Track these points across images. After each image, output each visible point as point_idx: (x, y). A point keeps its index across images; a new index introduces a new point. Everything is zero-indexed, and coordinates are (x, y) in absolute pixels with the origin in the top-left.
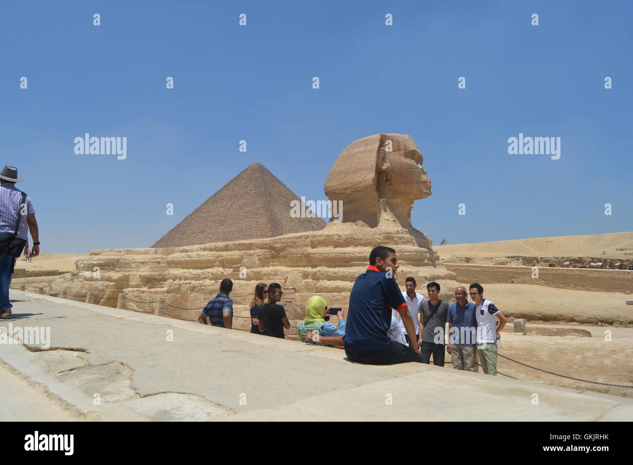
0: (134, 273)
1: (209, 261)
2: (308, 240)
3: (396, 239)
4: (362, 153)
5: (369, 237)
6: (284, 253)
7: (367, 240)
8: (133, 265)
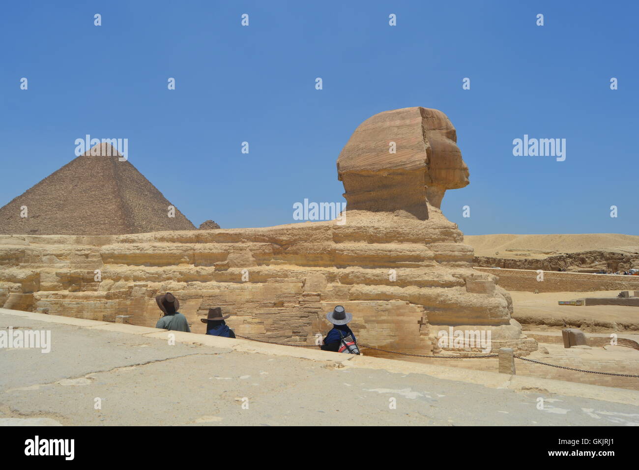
0: (47, 270)
1: (173, 256)
2: (330, 232)
3: (455, 235)
4: (398, 127)
5: (420, 232)
6: (294, 248)
7: (417, 235)
8: (44, 258)
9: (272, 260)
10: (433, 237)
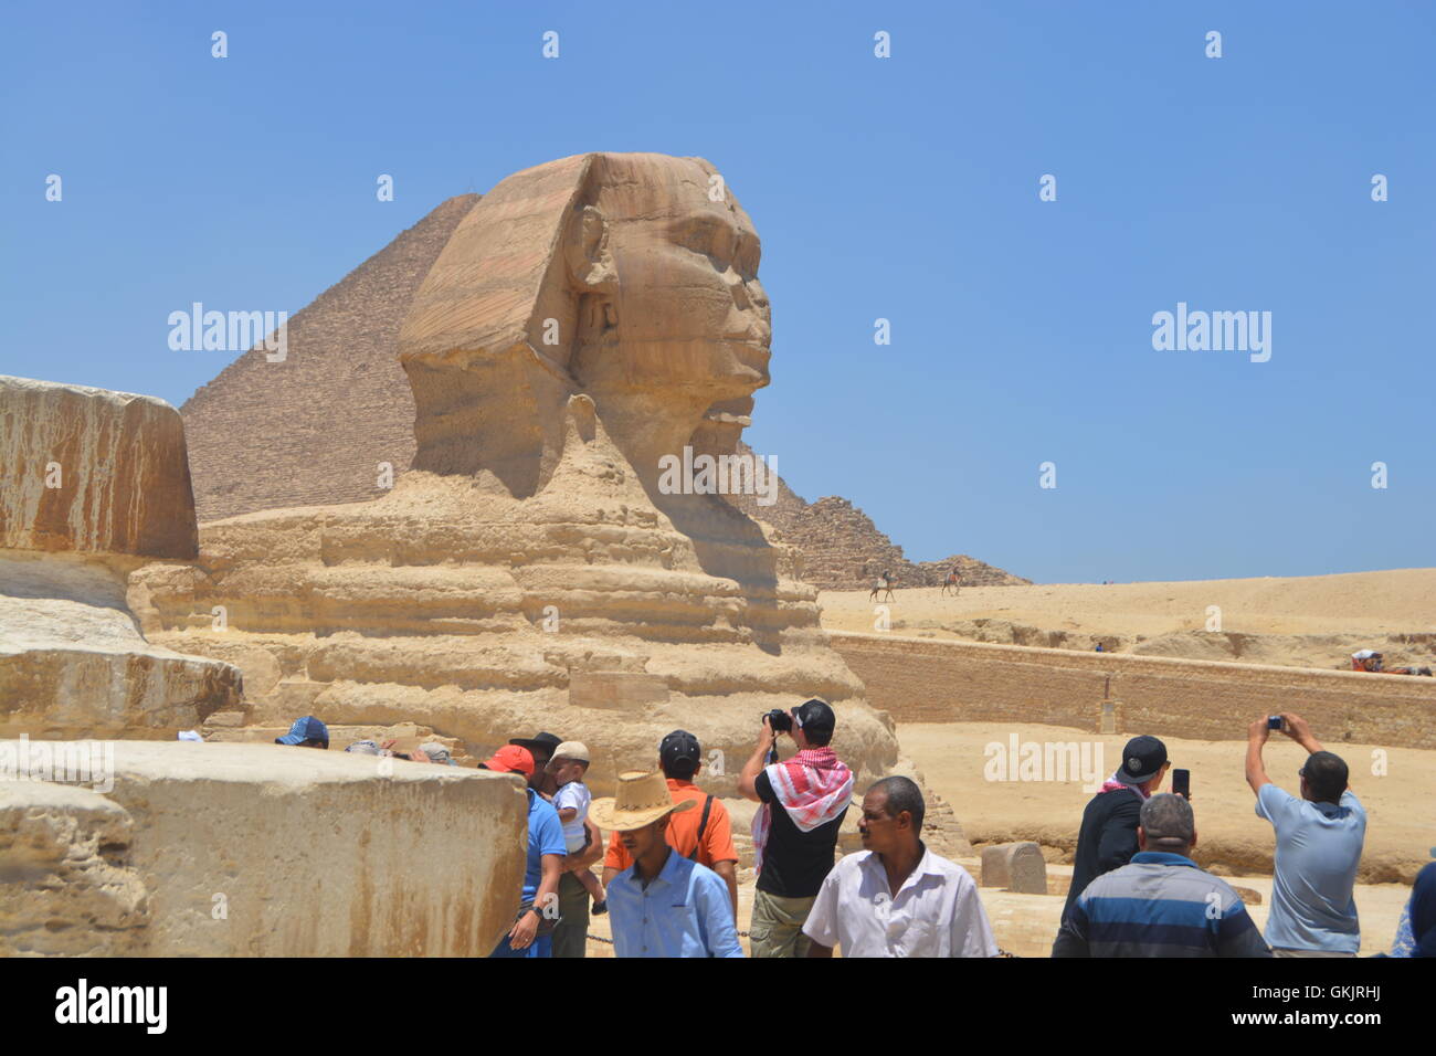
2: (314, 535)
3: (590, 542)
5: (503, 532)
6: (233, 580)
7: (496, 541)
9: (193, 615)
10: (531, 545)
